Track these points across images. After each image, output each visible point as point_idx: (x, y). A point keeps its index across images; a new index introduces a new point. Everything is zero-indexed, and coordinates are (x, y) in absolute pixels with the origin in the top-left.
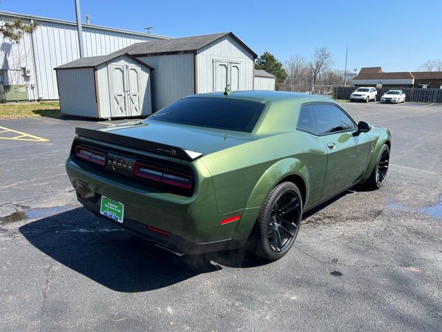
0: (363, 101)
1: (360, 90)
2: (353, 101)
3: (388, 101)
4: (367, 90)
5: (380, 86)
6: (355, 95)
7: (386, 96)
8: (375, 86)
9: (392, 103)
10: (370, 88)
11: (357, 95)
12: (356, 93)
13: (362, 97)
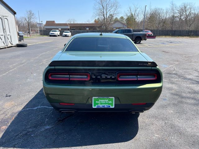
0: (55, 36)
1: (53, 31)
2: (51, 36)
3: (66, 36)
4: (56, 31)
5: (60, 29)
6: (51, 33)
7: (64, 34)
8: (58, 29)
9: (67, 37)
10: (57, 30)
11: (52, 33)
12: (51, 32)
13: (55, 34)
